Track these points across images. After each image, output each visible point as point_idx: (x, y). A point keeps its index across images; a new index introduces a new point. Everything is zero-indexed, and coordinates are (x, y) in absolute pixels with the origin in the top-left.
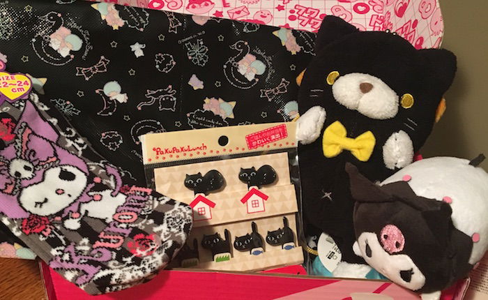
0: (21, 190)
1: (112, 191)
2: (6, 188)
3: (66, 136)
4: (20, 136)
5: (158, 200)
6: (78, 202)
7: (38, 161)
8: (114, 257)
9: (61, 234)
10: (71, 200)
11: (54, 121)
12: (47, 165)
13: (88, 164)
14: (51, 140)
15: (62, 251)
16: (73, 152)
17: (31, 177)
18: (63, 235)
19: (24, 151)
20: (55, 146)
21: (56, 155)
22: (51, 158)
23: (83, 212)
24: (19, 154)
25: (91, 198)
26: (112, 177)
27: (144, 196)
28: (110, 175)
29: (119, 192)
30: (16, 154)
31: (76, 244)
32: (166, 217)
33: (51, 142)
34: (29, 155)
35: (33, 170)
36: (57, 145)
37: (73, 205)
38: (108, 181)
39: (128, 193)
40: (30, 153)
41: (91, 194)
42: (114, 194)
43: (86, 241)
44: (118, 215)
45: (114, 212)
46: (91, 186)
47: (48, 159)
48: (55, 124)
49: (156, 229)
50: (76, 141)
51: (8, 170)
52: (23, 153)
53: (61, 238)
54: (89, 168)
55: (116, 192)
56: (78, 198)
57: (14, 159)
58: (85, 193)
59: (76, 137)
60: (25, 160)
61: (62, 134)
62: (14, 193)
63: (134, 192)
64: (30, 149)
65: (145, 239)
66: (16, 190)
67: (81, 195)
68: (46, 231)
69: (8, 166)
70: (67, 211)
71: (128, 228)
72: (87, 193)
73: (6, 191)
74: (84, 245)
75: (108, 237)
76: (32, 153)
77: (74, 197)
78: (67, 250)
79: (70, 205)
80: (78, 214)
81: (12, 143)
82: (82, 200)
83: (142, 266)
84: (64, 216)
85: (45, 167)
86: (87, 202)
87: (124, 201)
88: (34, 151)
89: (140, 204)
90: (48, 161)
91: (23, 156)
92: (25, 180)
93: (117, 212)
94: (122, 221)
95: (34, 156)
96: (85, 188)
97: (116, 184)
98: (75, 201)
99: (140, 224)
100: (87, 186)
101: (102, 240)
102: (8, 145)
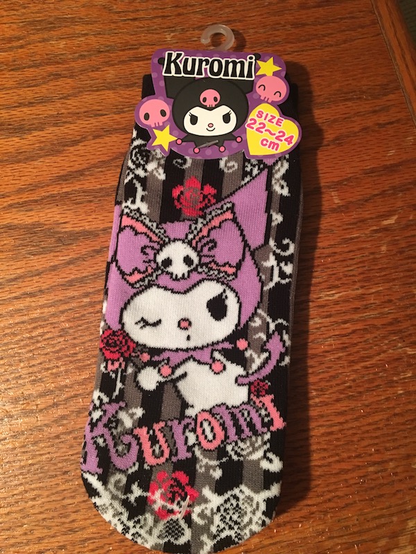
0: (149, 286)
1: (244, 373)
2: (131, 274)
3: (275, 248)
4: (209, 217)
5: (265, 452)
6: (190, 354)
7: (211, 259)
8: (130, 471)
9: (123, 381)
10: (184, 345)
11: (278, 218)
12: (216, 273)
13: (259, 311)
14: (250, 242)
15: (102, 403)
16: (263, 277)
17: (180, 276)
18: (123, 384)
19: (200, 235)
20: (248, 254)
21: (238, 266)
22: (230, 266)
23: (179, 372)
24: (190, 236)
25: (210, 361)
26: (265, 355)
27: (264, 425)
28: (266, 351)
29: (250, 384)
30: (187, 235)
31: (126, 408)
32: (236, 491)
33: (246, 245)
34: (205, 245)
35: (192, 267)
36: (253, 254)
37: (181, 353)
38: (255, 356)
39: (254, 398)
40: (208, 243)
41: (217, 355)
42: (240, 380)
43: (139, 412)
44: (207, 416)
45: (208, 408)
46: (227, 345)
47: (224, 265)
48: (274, 224)
49: (207, 492)
50: (282, 265)
51: (158, 252)
52: (197, 238)
53: (119, 385)
54: (251, 319)
55: (246, 381)
56: (195, 349)
57: (180, 240)
58: (210, 348)
59: (288, 260)
60: (195, 249)
61: (272, 243)
62: (138, 285)
63: (260, 405)
64: (211, 238)
65: (183, 488)
66: (142, 283)
67: (202, 348)
68: (113, 364)
69: (163, 245)
70: (165, 355)
71: (190, 449)
72: (213, 351)
73: (128, 278)
74: (132, 416)
75: (160, 436)
76: (211, 245)
77: (192, 344)
78: (106, 407)
79: (177, 350)
80: (170, 371)
81: (189, 220)
82: (196, 354)
83: (131, 524)
84: (156, 358)
85: (212, 272)
86: (199, 362)
87: (237, 403)
88: (216, 243)
89: (247, 430)
90: (222, 269)
91: (194, 243)
92: (168, 277)
93: (210, 411)
94: (199, 430)
95: (210, 249)
96: (218, 343)
97: (260, 368)
98: (187, 350)
99: (205, 461)
100: (223, 341)
101: (151, 432)
102: (184, 220)
